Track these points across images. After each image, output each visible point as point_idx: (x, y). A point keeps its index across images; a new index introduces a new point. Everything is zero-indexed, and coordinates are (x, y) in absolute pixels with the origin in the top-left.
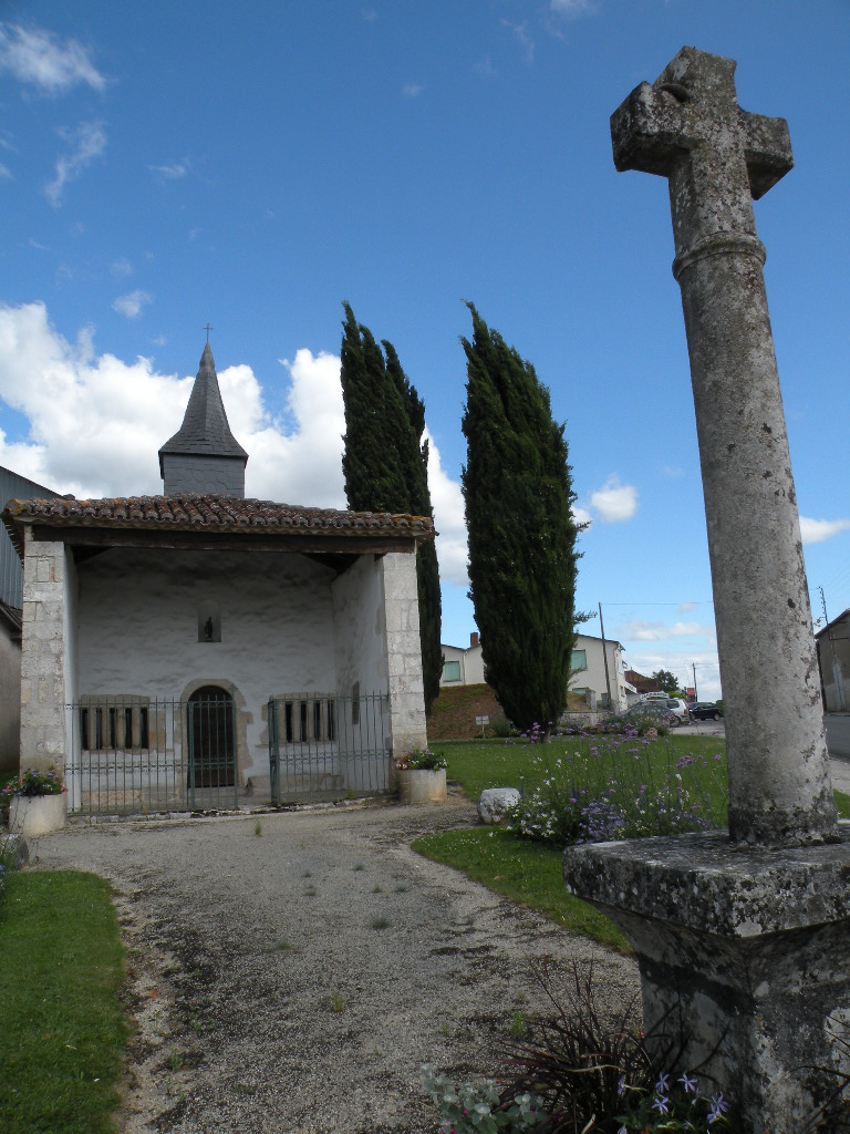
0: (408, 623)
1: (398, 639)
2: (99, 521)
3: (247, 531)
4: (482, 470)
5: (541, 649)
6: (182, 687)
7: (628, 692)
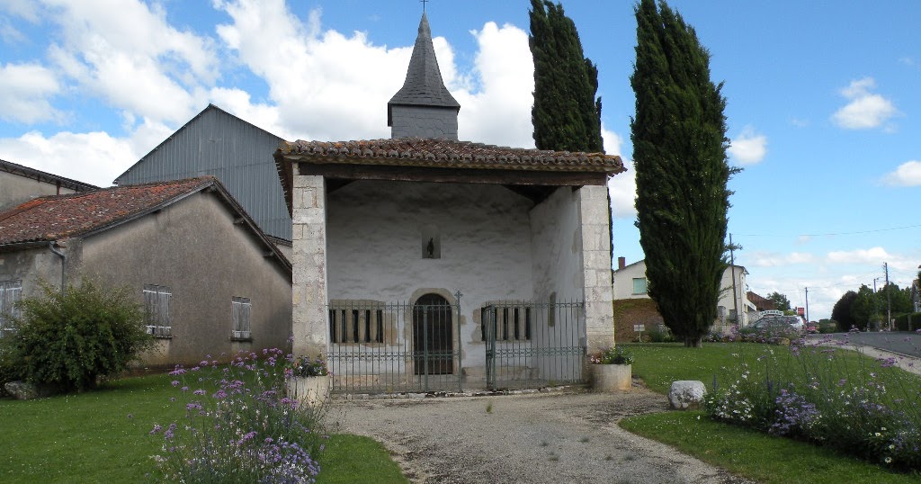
0: (600, 243)
1: (592, 257)
2: (351, 158)
3: (470, 166)
4: (648, 119)
5: (697, 270)
6: (410, 295)
7: (750, 309)
